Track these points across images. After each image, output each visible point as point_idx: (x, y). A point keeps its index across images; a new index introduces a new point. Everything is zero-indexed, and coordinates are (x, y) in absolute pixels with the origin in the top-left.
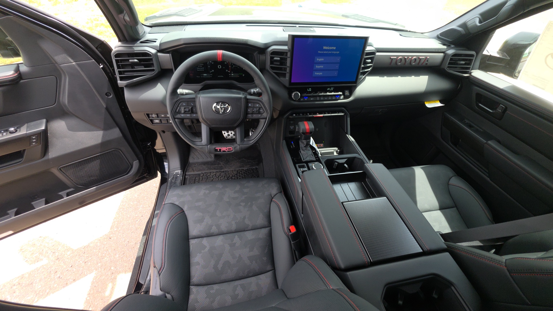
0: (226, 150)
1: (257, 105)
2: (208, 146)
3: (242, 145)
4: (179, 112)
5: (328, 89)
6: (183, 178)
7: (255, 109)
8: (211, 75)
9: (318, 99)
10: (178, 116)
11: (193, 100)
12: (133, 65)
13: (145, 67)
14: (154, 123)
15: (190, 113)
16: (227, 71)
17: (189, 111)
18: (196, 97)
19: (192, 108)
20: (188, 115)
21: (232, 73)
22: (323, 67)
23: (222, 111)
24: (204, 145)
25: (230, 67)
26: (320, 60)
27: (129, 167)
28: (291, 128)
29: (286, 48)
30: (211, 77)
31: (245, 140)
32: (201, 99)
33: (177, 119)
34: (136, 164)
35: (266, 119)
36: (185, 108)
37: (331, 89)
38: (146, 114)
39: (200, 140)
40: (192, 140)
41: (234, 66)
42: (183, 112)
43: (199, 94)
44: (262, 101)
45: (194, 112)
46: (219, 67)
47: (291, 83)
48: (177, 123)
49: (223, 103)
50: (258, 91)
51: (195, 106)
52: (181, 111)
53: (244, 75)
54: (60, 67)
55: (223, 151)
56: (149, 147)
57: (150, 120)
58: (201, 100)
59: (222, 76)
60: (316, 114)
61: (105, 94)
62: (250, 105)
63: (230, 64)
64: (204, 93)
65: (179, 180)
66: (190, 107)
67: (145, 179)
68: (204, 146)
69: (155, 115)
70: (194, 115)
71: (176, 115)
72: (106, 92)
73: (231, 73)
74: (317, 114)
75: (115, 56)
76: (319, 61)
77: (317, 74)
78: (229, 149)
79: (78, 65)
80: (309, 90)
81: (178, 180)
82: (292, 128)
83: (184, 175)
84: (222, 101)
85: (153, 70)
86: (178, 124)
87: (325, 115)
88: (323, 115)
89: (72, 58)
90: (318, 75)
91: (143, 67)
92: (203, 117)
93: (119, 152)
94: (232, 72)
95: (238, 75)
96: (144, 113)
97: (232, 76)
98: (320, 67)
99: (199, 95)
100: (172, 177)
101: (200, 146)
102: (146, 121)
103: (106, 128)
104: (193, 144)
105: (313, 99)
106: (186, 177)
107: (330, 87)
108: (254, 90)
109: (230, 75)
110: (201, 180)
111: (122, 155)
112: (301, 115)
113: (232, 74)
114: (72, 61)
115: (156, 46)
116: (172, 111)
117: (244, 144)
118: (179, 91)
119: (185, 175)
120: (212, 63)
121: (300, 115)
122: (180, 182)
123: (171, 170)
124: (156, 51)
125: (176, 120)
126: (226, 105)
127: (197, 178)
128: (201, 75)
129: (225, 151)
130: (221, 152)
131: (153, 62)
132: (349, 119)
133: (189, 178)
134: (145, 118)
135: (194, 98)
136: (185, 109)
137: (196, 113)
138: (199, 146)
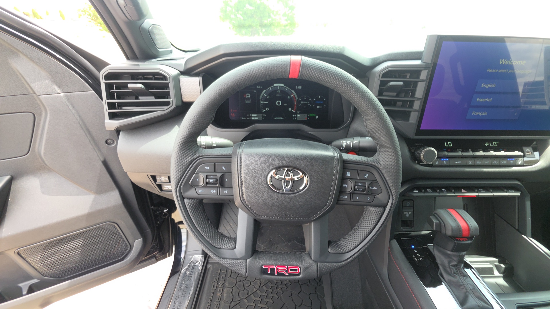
0: (286, 271)
1: (366, 176)
2: (248, 260)
3: (323, 264)
4: (195, 185)
5: (487, 144)
6: (204, 269)
7: (360, 184)
8: (264, 115)
9: (470, 162)
10: (192, 193)
11: (227, 160)
12: (137, 93)
13: (156, 98)
14: (163, 189)
15: (216, 187)
16: (290, 109)
17: (215, 183)
18: (235, 152)
19: (222, 177)
20: (213, 191)
21: (298, 114)
22: (491, 100)
23: (288, 187)
24: (239, 257)
25: (295, 103)
26: (488, 86)
27: (128, 248)
28: (406, 214)
29: (418, 62)
30: (263, 118)
31: (329, 250)
32: (243, 158)
33: (188, 198)
34: (138, 244)
35: (385, 207)
36: (207, 176)
37: (492, 144)
38: (152, 176)
39: (232, 245)
40: (214, 245)
41: (302, 102)
42: (202, 183)
43: (240, 146)
44: (379, 167)
45: (226, 184)
46: (279, 103)
47: (419, 132)
48: (187, 207)
49: (292, 168)
50: (357, 144)
51: (230, 172)
52: (198, 182)
53: (317, 117)
54: (39, 99)
55: (280, 274)
56: (166, 215)
57: (157, 185)
58: (243, 161)
59: (282, 118)
60: (461, 192)
61: (105, 141)
62: (348, 174)
63: (296, 98)
64: (251, 146)
65: (197, 273)
66: (219, 175)
67: (154, 259)
68: (239, 261)
69: (165, 178)
70: (226, 192)
71: (186, 190)
72: (108, 138)
73: (296, 113)
74: (463, 191)
75: (105, 76)
76: (485, 88)
77: (477, 114)
78: (291, 270)
79: (67, 97)
80: (447, 144)
81: (195, 273)
82: (408, 215)
83: (205, 263)
84: (291, 164)
85: (167, 104)
86: (188, 210)
87: (480, 194)
88: (477, 194)
89: (59, 86)
90: (479, 115)
91: (153, 97)
92: (243, 198)
93: (115, 227)
94: (298, 112)
95: (308, 117)
96: (148, 174)
97: (298, 119)
98: (485, 100)
99: (241, 150)
100: (188, 265)
101: (229, 259)
102: (151, 186)
103: (100, 191)
104: (214, 254)
105: (459, 162)
106: (209, 266)
107: (491, 141)
108: (348, 143)
109: (295, 117)
110: (229, 275)
111: (118, 231)
112: (430, 191)
113: (298, 116)
114: (59, 91)
115: (180, 65)
116: (179, 182)
117: (327, 261)
118: (202, 140)
119: (207, 262)
120: (267, 97)
121: (427, 192)
122: (197, 277)
123: (188, 253)
124: (179, 72)
125: (185, 200)
126: (299, 174)
127: (223, 272)
128: (248, 115)
129: (282, 274)
130: (274, 275)
131: (169, 90)
132: (528, 204)
133: (211, 269)
134: (150, 182)
135: (229, 156)
136: (207, 178)
137: (231, 187)
138: (227, 259)
